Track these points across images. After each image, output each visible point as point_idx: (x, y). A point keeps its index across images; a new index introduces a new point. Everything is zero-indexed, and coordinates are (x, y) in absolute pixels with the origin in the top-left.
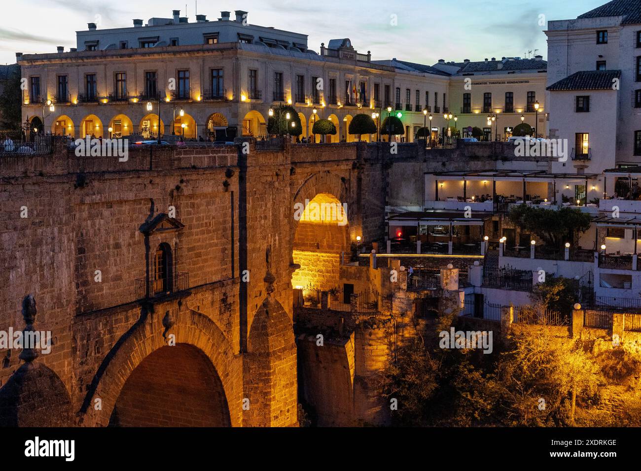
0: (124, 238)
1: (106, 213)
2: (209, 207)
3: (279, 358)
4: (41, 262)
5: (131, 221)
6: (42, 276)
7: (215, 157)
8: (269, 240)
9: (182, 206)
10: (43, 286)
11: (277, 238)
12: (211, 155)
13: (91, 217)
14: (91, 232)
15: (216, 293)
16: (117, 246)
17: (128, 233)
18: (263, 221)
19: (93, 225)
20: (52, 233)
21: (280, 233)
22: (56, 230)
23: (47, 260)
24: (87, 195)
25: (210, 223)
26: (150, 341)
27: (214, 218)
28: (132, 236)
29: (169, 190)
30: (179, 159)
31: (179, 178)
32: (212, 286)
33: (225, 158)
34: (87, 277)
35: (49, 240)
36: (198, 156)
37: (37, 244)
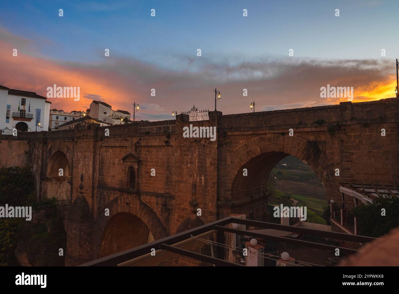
0: (116, 161)
1: (111, 150)
2: (158, 153)
5: (120, 155)
6: (86, 168)
7: (161, 127)
8: (195, 178)
9: (142, 151)
10: (86, 171)
11: (203, 178)
12: (158, 126)
13: (106, 151)
14: (105, 157)
16: (114, 164)
17: (118, 159)
18: (189, 165)
19: (106, 154)
20: (89, 155)
22: (90, 153)
23: (87, 163)
24: (103, 143)
25: (158, 161)
27: (160, 159)
28: (120, 161)
29: (134, 143)
30: (140, 129)
31: (139, 138)
33: (168, 127)
34: (103, 173)
35: (88, 157)
36: (150, 127)
37: (85, 157)
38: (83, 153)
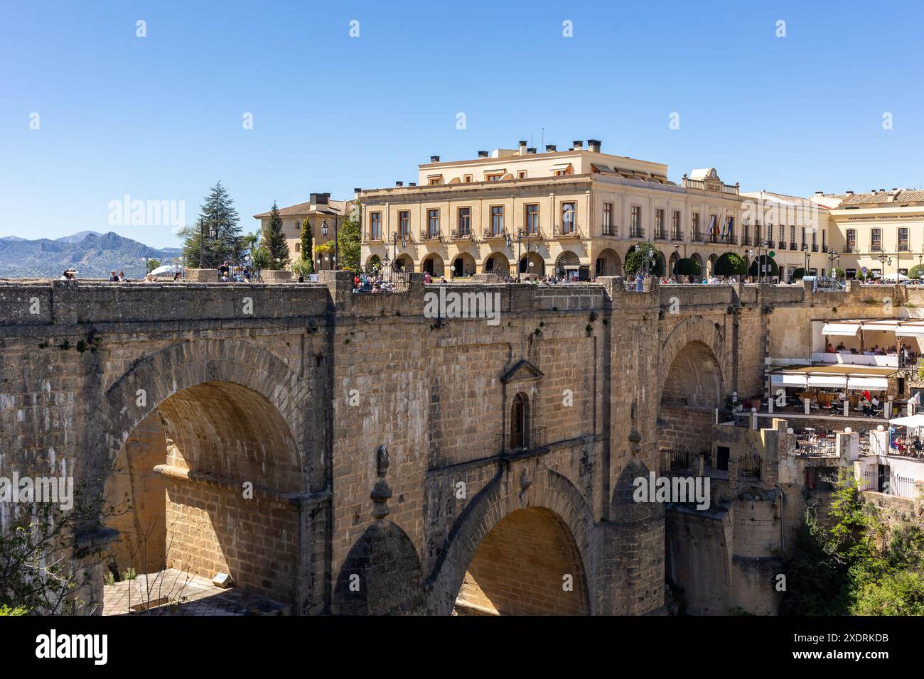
0: (480, 386)
1: (462, 357)
2: (570, 354)
3: (645, 530)
4: (395, 410)
5: (488, 367)
6: (396, 425)
7: (577, 298)
8: (635, 392)
9: (541, 351)
10: (396, 436)
11: (643, 390)
12: (573, 295)
13: (447, 362)
14: (446, 377)
15: (575, 451)
16: (472, 394)
17: (484, 380)
18: (628, 372)
19: (448, 370)
20: (407, 378)
21: (647, 386)
22: (411, 374)
23: (401, 407)
24: (444, 337)
25: (570, 372)
26: (504, 502)
27: (575, 366)
28: (489, 383)
29: (528, 334)
30: (540, 300)
31: (539, 321)
32: (572, 443)
33: (588, 299)
34: (440, 428)
35: (404, 386)
36: (559, 296)
37: (391, 389)
38: (383, 376)
